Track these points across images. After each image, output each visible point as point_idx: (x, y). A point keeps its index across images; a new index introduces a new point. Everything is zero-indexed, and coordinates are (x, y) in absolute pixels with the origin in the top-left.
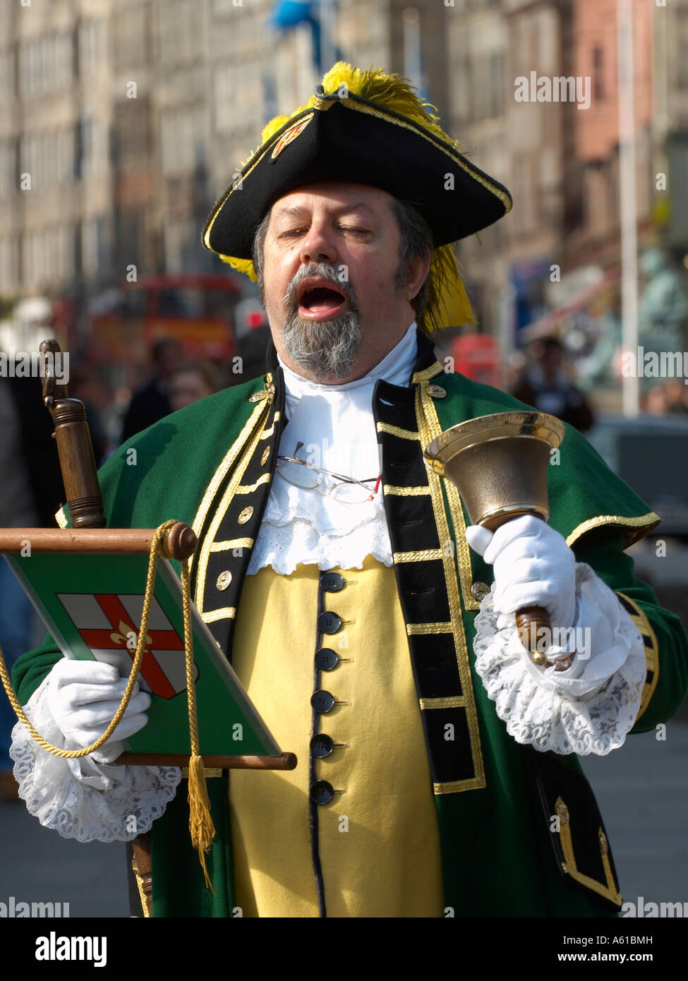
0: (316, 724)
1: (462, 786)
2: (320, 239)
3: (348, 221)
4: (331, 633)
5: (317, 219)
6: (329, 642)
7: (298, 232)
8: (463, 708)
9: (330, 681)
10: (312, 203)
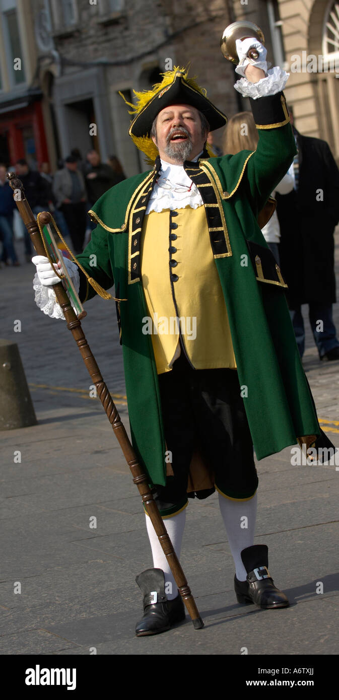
0: (171, 257)
1: (224, 255)
2: (179, 120)
3: (186, 115)
4: (174, 229)
5: (176, 115)
6: (173, 232)
7: (169, 119)
8: (223, 231)
9: (174, 243)
10: (175, 110)
